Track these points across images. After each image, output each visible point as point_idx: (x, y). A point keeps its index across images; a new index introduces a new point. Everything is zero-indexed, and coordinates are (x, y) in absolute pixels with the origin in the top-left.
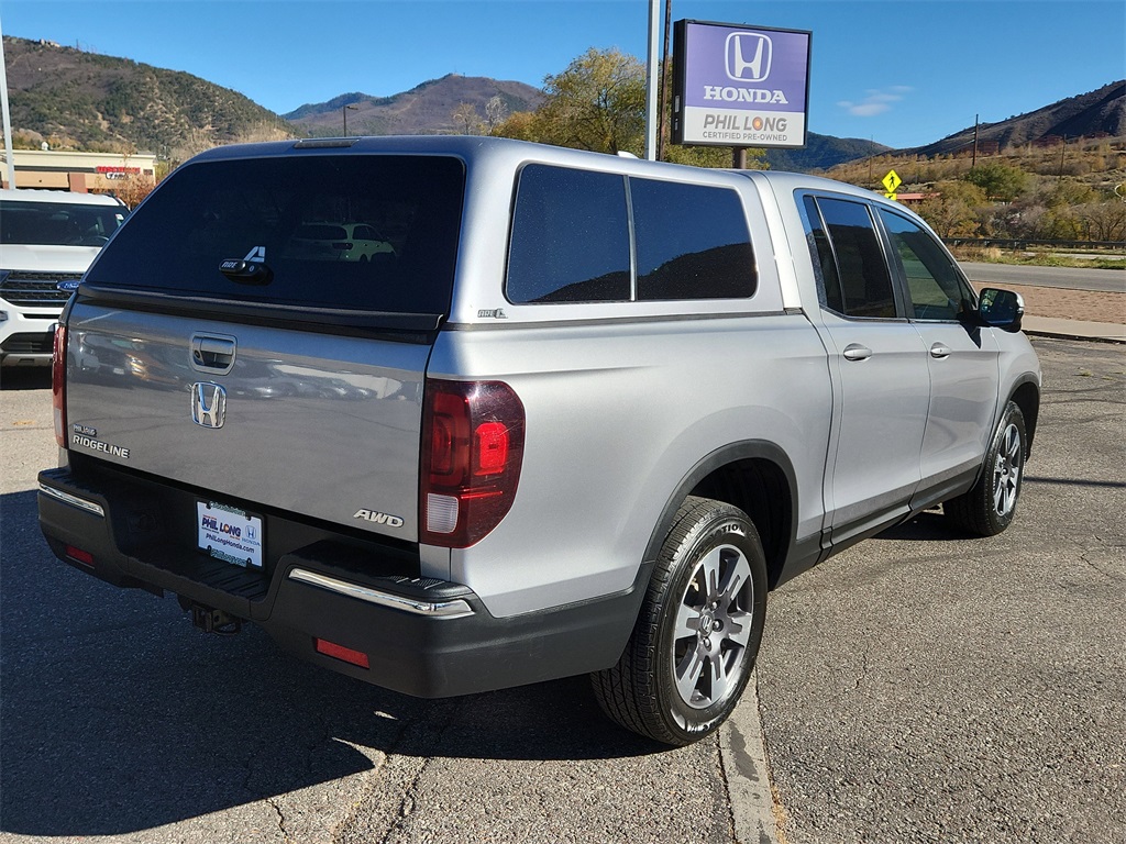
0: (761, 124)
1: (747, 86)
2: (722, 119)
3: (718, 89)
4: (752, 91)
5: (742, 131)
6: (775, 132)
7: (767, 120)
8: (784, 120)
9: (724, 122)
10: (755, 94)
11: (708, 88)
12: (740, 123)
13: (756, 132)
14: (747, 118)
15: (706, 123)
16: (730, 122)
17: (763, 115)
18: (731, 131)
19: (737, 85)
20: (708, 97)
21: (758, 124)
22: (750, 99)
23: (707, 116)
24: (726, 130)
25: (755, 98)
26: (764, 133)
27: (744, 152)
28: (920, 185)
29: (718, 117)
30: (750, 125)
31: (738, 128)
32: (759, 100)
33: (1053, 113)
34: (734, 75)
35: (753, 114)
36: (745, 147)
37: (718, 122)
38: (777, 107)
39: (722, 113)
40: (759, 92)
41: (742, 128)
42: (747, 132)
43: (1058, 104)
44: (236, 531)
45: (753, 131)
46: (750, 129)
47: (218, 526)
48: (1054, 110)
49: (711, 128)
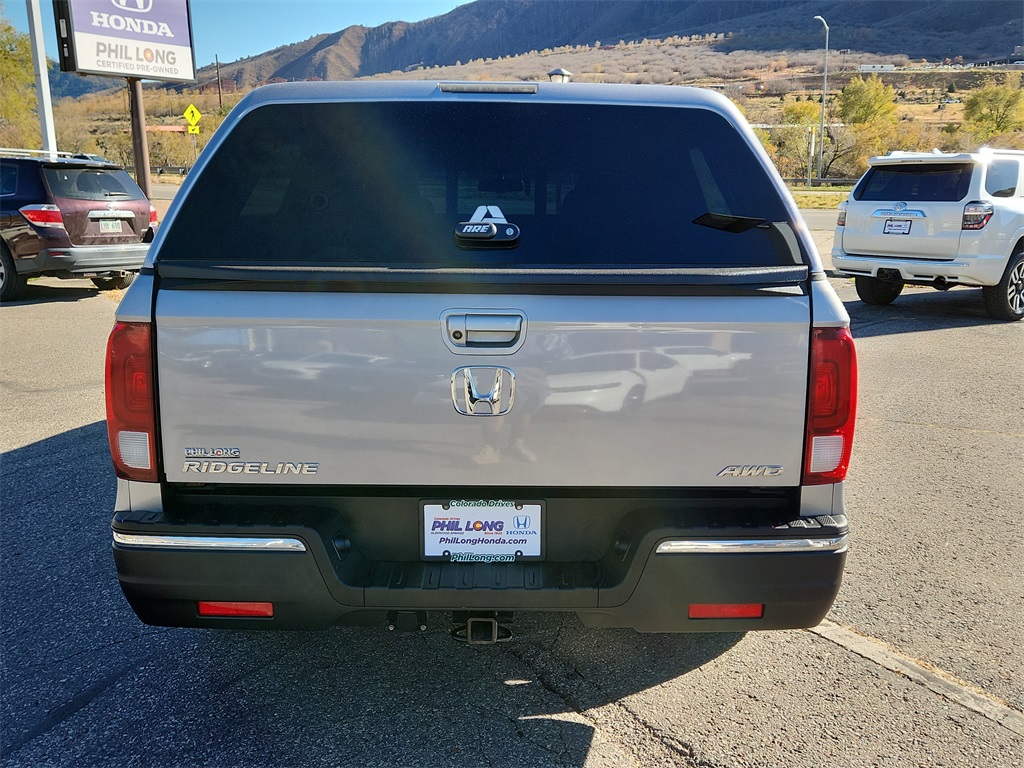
0: (152, 55)
1: (135, 16)
2: (113, 47)
3: (105, 16)
4: (138, 21)
5: (134, 62)
6: (167, 65)
7: (157, 51)
8: (174, 54)
9: (116, 51)
10: (142, 24)
11: (95, 15)
12: (132, 53)
13: (148, 63)
14: (138, 49)
15: (98, 51)
16: (121, 52)
17: (154, 46)
18: (124, 61)
19: (124, 14)
20: (95, 23)
21: (149, 55)
22: (138, 29)
23: (99, 44)
24: (119, 60)
25: (142, 28)
26: (156, 65)
27: (139, 84)
28: (174, 117)
29: (110, 45)
30: (141, 56)
31: (131, 59)
32: (146, 31)
33: (275, 58)
34: (119, 3)
35: (143, 45)
36: (139, 78)
37: (110, 51)
38: (163, 39)
39: (113, 41)
40: (146, 23)
41: (134, 57)
42: (140, 63)
43: (277, 50)
44: (498, 526)
45: (145, 63)
46: (142, 60)
47: (462, 525)
48: (276, 55)
49: (104, 56)
